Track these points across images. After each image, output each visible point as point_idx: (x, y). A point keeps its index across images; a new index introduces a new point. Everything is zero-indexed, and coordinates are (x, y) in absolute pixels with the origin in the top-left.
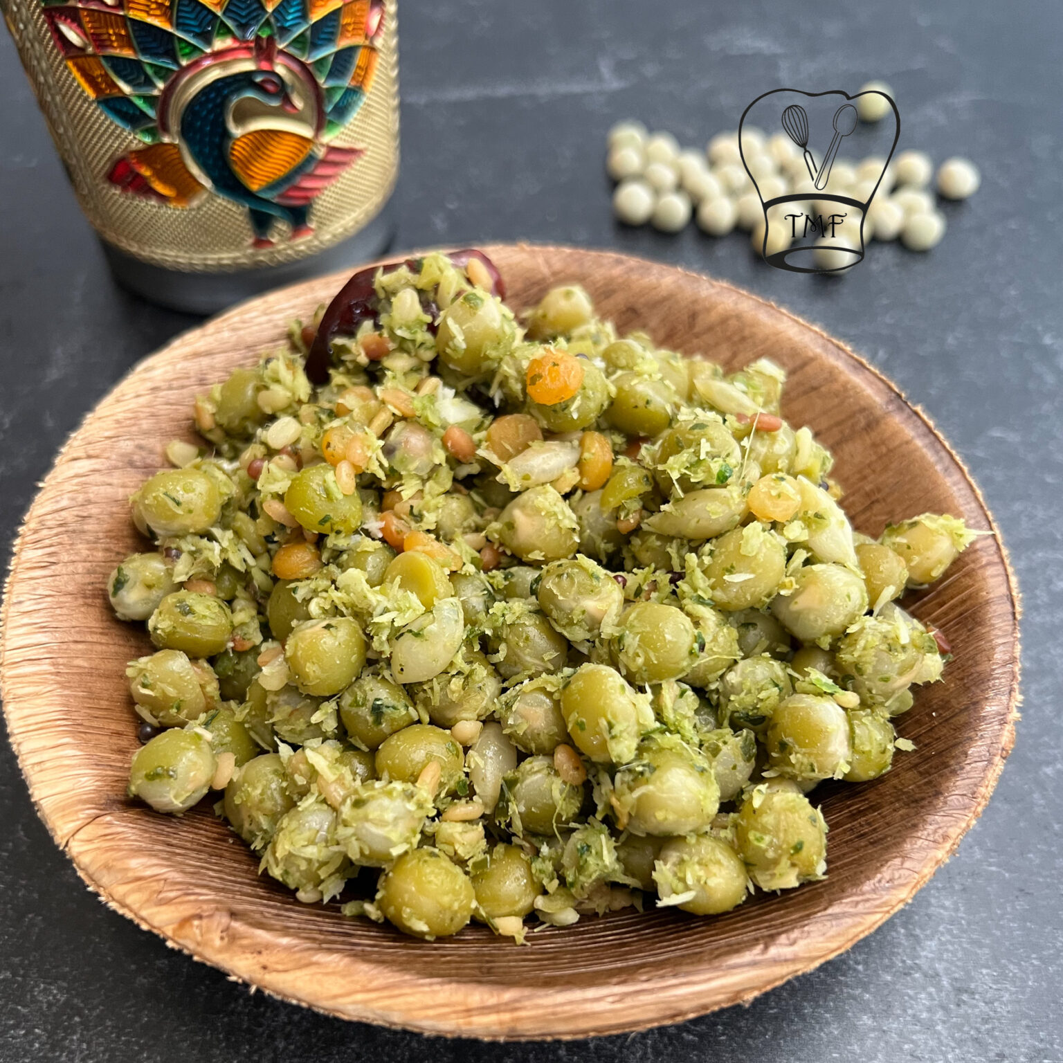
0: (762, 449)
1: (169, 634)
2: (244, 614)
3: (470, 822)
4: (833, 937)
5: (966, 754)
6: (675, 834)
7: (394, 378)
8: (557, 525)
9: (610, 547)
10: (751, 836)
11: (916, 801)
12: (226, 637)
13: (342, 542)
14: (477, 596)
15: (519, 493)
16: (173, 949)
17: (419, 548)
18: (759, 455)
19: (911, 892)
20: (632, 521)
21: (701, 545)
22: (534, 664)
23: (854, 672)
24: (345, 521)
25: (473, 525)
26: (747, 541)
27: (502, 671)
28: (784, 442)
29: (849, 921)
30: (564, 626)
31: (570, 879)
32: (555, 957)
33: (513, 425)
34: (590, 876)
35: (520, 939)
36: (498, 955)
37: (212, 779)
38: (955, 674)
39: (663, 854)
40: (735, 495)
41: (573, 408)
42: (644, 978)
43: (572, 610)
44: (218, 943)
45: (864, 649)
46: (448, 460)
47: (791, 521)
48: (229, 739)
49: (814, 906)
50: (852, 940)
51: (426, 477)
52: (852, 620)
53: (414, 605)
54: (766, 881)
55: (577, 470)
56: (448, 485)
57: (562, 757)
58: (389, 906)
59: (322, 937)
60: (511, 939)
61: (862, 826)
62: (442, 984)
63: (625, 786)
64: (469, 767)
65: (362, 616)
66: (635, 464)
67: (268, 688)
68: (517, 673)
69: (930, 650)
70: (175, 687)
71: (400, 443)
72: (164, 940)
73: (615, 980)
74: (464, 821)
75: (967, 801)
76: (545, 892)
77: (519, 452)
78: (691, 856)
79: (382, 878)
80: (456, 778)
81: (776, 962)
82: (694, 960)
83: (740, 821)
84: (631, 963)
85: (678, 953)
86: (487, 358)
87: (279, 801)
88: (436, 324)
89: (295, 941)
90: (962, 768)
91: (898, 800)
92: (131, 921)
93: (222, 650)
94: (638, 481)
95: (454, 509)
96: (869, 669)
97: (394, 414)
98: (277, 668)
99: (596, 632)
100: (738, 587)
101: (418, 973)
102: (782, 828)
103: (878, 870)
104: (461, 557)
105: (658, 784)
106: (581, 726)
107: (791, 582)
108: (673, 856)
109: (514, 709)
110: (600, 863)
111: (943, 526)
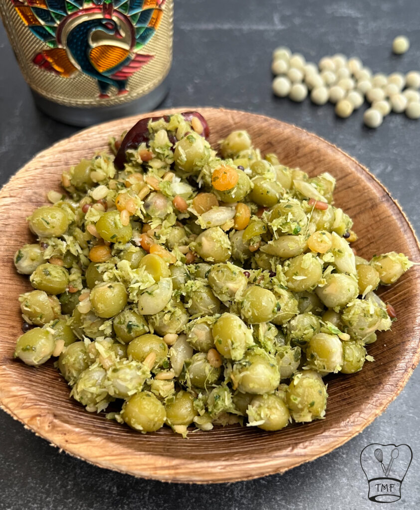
0: (317, 217)
1: (39, 284)
2: (75, 275)
3: (168, 380)
4: (324, 446)
5: (396, 366)
6: (258, 393)
7: (152, 172)
8: (221, 246)
9: (246, 257)
10: (292, 397)
11: (370, 386)
12: (65, 286)
13: (121, 247)
14: (181, 276)
15: (205, 229)
16: (27, 429)
17: (156, 253)
18: (316, 220)
19: (362, 428)
20: (255, 247)
21: (285, 261)
22: (204, 310)
23: (348, 324)
24: (123, 238)
25: (184, 241)
26: (304, 261)
27: (190, 311)
28: (328, 215)
29: (332, 439)
30: (218, 294)
31: (210, 410)
32: (199, 445)
33: (205, 198)
34: (219, 410)
35: (185, 436)
36: (173, 443)
37: (53, 352)
38: (397, 327)
39: (252, 402)
40: (302, 239)
41: (232, 193)
42: (236, 458)
43: (222, 287)
44: (47, 428)
45: (353, 314)
46: (174, 211)
47: (327, 253)
48: (63, 333)
49: (317, 431)
50: (332, 448)
51: (164, 218)
52: (350, 300)
53: (150, 280)
54: (297, 418)
55: (233, 221)
56: (174, 222)
57: (211, 354)
58: (126, 417)
59: (94, 429)
60: (180, 435)
61: (345, 395)
62: (145, 455)
63: (237, 371)
64: (170, 355)
65: (126, 282)
66: (260, 220)
67: (81, 312)
68: (196, 314)
69: (385, 317)
70: (40, 308)
71: (152, 203)
72: (23, 425)
73: (223, 459)
74: (165, 380)
75: (393, 388)
76: (199, 415)
77: (207, 210)
78: (264, 404)
79: (124, 404)
80: (163, 360)
81: (297, 456)
82: (260, 452)
83: (288, 390)
84: (232, 451)
85: (254, 448)
86: (196, 165)
87: (83, 364)
88: (174, 148)
89: (82, 430)
90: (393, 372)
91: (363, 384)
92: (9, 415)
93: (63, 292)
94: (260, 228)
95: (176, 234)
96: (355, 324)
97: (150, 189)
98: (87, 303)
99: (233, 297)
100: (299, 282)
101: (135, 449)
102: (306, 395)
103: (348, 416)
104: (176, 257)
105: (252, 371)
106: (220, 342)
107: (324, 281)
108: (257, 403)
109: (192, 331)
110: (223, 404)
111: (398, 259)
